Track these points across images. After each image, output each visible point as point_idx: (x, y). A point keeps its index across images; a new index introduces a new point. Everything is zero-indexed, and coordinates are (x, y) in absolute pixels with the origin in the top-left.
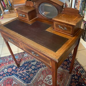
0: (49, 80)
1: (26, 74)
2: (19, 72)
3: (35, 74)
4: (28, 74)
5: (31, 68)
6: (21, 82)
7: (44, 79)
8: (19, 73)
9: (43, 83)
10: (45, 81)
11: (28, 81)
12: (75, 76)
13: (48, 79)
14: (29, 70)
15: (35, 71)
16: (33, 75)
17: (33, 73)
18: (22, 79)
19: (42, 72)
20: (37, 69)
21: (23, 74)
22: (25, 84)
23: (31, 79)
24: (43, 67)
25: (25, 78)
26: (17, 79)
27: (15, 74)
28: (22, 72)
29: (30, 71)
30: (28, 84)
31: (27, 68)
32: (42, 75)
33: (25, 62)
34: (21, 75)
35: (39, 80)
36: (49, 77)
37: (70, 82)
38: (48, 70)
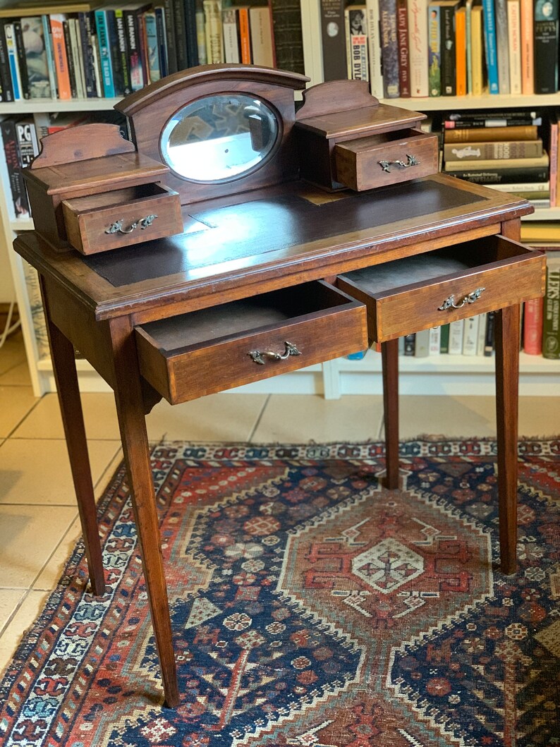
0: (387, 569)
1: (272, 664)
2: (219, 706)
3: (306, 621)
4: (277, 655)
5: (242, 633)
6: (322, 699)
7: (364, 587)
8: (238, 707)
9: (391, 597)
10: (383, 585)
11: (340, 662)
12: (422, 476)
13: (380, 574)
14: (248, 646)
15: (280, 618)
16: (300, 632)
18: (300, 690)
19: (310, 584)
20: (268, 607)
21: (258, 679)
22: (357, 680)
23: (330, 642)
24: (271, 578)
25: (309, 672)
26: (290, 718)
27: (228, 729)
28: (238, 683)
29: (261, 640)
30: (360, 665)
31: (221, 656)
32: (333, 588)
33: (145, 660)
34: (260, 693)
35: (363, 612)
36: (369, 564)
37: (443, 502)
38: (309, 559)
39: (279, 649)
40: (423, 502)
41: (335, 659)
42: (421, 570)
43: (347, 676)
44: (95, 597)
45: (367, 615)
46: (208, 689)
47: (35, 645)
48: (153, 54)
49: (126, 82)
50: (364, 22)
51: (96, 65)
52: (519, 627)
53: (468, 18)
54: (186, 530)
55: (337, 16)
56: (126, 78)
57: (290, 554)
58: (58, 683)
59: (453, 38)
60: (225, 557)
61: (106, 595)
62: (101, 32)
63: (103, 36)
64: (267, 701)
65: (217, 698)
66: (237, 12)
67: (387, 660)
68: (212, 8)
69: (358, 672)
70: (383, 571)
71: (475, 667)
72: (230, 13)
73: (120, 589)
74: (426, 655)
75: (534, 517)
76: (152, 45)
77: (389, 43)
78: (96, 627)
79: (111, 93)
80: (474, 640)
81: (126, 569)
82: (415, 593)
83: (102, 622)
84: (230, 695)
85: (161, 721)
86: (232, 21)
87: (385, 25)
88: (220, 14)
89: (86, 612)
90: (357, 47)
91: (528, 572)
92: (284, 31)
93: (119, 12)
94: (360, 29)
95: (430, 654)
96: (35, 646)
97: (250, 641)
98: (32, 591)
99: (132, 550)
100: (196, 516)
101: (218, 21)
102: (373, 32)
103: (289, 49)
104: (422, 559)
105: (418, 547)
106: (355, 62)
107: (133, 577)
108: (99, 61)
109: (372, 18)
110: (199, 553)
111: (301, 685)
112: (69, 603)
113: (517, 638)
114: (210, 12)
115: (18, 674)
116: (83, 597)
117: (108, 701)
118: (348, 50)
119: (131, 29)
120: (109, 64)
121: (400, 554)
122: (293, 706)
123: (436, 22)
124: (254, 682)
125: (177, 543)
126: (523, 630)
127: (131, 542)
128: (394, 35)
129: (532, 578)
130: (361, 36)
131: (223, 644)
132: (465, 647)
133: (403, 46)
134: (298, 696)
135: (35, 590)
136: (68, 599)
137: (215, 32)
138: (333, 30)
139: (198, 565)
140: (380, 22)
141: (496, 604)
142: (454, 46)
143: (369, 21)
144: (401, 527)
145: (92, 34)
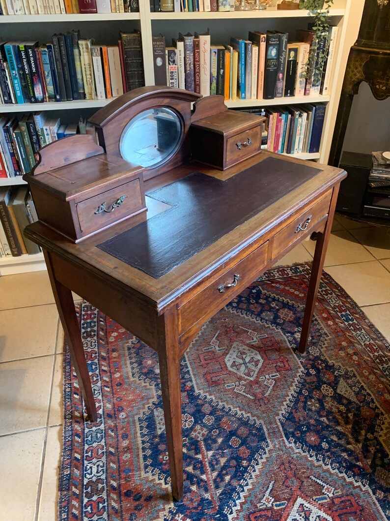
0: (245, 363)
1: (220, 448)
2: (206, 490)
3: (222, 410)
4: (220, 440)
5: (192, 429)
6: (260, 466)
7: (240, 378)
8: (217, 487)
9: (256, 382)
10: (249, 375)
11: (255, 435)
13: (243, 368)
14: (200, 438)
15: (208, 412)
16: (224, 420)
17: (218, 419)
18: (245, 463)
19: (213, 384)
20: (197, 405)
21: (218, 462)
22: (271, 447)
23: (244, 423)
24: (189, 384)
25: (243, 448)
26: (250, 487)
27: (221, 509)
28: (209, 469)
29: (205, 431)
30: (267, 435)
31: (188, 450)
32: (225, 383)
33: (146, 467)
34: (224, 472)
35: (248, 396)
36: (234, 362)
37: (249, 314)
38: (202, 366)
39: (219, 436)
40: (239, 316)
41: (251, 433)
42: (262, 361)
43: (263, 444)
44: (93, 423)
45: (251, 397)
46: (195, 479)
47: (70, 474)
48: (48, 76)
49: (31, 93)
50: (176, 58)
51: (9, 82)
52: (327, 387)
53: (231, 56)
54: (125, 360)
55: (162, 53)
56: (31, 91)
57: (190, 363)
58: (98, 503)
59: (224, 68)
60: (156, 375)
61: (99, 420)
62: (10, 60)
63: (12, 63)
64: (231, 477)
65: (202, 484)
66: (101, 49)
67: (278, 427)
68: (84, 46)
69: (268, 440)
70: (243, 365)
71: (322, 419)
72: (96, 50)
73: (105, 413)
74: (294, 418)
75: (294, 316)
76: (47, 69)
77: (190, 70)
78: (103, 447)
79: (21, 101)
80: (312, 401)
81: (102, 397)
82: (267, 376)
83: (105, 442)
84: (208, 478)
85: (179, 516)
86: (98, 55)
87: (188, 59)
88: (90, 50)
89: (92, 437)
90: (172, 72)
91: (310, 350)
92: (132, 62)
93: (22, 46)
94: (174, 62)
95: (295, 415)
96: (70, 476)
97: (199, 433)
98: (49, 428)
99: (100, 382)
100: (126, 349)
101: (88, 55)
102: (181, 63)
103: (135, 73)
104: (258, 353)
105: (252, 345)
106: (171, 81)
107: (109, 402)
108: (11, 80)
109: (180, 55)
110: (140, 375)
111: (245, 459)
112: (78, 433)
113: (330, 395)
114: (83, 48)
115: (68, 504)
116: (85, 425)
117: (137, 508)
118: (167, 74)
119: (32, 59)
120: (18, 81)
121: (246, 351)
122: (247, 476)
123: (215, 58)
124: (217, 464)
125: (124, 370)
126: (330, 389)
127: (96, 376)
128: (192, 65)
129: (315, 354)
130: (174, 66)
131: (185, 440)
132: (310, 407)
133: (198, 72)
134: (246, 468)
135: (51, 427)
136: (76, 430)
137: (87, 62)
138: (159, 62)
139: (144, 384)
140: (185, 58)
141: (308, 374)
142: (224, 72)
143: (179, 57)
144: (236, 334)
145: (4, 61)
